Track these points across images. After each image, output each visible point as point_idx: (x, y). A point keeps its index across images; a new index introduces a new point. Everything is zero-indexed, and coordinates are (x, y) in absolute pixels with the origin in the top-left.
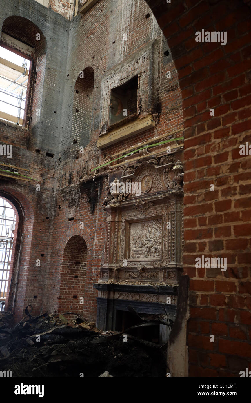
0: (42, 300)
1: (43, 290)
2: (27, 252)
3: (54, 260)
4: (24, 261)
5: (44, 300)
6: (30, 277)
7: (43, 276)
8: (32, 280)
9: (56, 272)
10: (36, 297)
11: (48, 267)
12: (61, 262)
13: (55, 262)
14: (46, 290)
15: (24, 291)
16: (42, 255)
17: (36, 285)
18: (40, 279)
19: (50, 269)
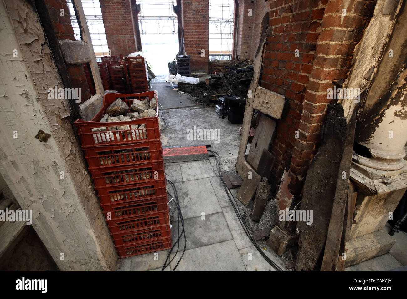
0: (250, 54)
1: (250, 48)
2: (241, 26)
3: (256, 30)
4: (239, 32)
5: (251, 54)
6: (243, 41)
7: (250, 40)
8: (244, 43)
9: (257, 37)
10: (246, 52)
11: (253, 34)
12: (260, 31)
13: (256, 31)
14: (252, 48)
15: (240, 49)
16: (250, 28)
17: (247, 46)
18: (249, 42)
19: (254, 36)
